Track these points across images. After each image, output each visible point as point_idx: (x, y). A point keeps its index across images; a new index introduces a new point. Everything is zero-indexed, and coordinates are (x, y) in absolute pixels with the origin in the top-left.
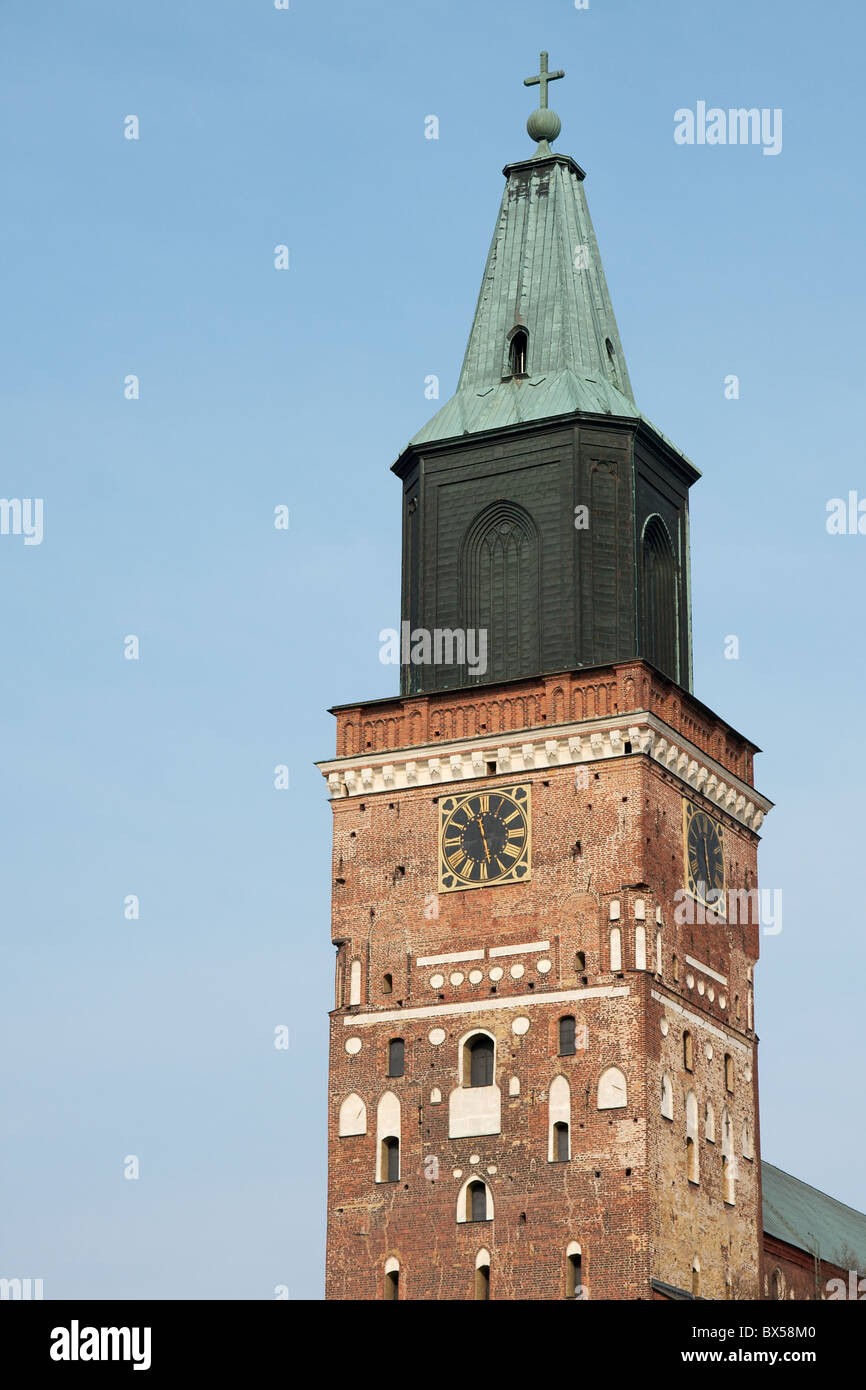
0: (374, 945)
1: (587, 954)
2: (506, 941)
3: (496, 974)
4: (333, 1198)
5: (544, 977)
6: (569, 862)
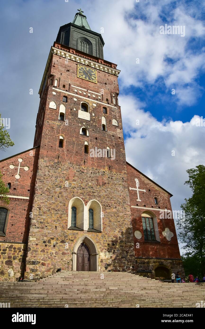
0: (61, 79)
1: (109, 99)
2: (91, 90)
3: (89, 95)
5: (100, 99)
6: (104, 85)
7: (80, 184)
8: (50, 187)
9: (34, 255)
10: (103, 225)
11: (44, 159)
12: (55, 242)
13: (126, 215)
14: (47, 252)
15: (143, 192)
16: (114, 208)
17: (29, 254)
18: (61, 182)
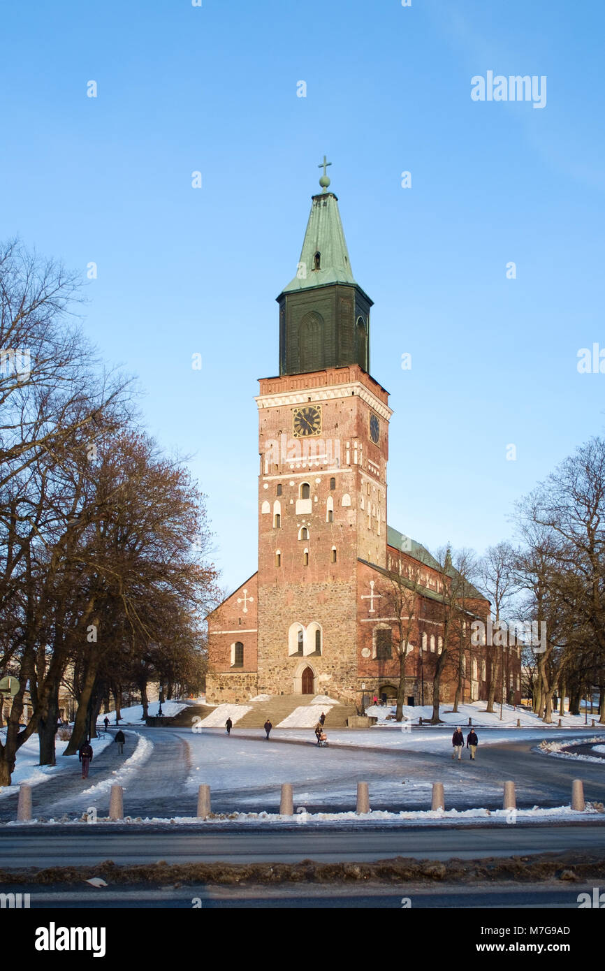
3: (310, 464)
4: (260, 532)
5: (326, 466)
6: (334, 429)
7: (299, 608)
8: (271, 617)
9: (263, 681)
10: (323, 648)
11: (262, 586)
12: (279, 669)
13: (350, 633)
14: (273, 679)
17: (259, 682)
18: (281, 609)
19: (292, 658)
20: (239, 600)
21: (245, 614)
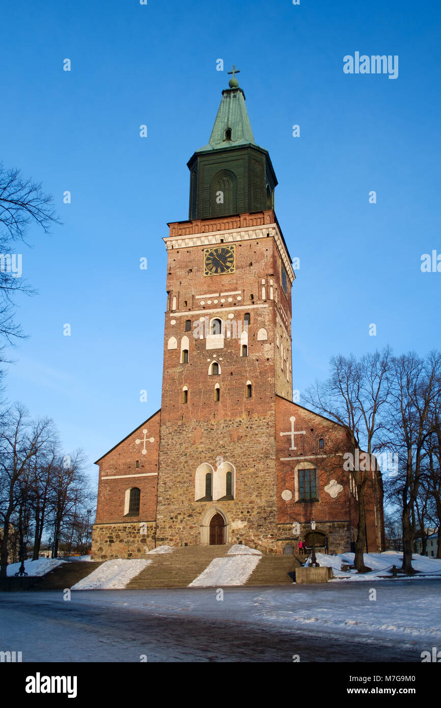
0: (181, 292)
1: (254, 295)
2: (226, 291)
3: (223, 301)
4: (165, 368)
5: (239, 301)
6: (248, 268)
7: (208, 446)
8: (174, 457)
9: (162, 532)
10: (236, 491)
11: (166, 425)
12: (182, 517)
13: (268, 473)
14: (175, 528)
15: (300, 434)
16: (252, 468)
17: (158, 532)
18: (187, 448)
19: (199, 503)
20: (138, 442)
21: (144, 456)
